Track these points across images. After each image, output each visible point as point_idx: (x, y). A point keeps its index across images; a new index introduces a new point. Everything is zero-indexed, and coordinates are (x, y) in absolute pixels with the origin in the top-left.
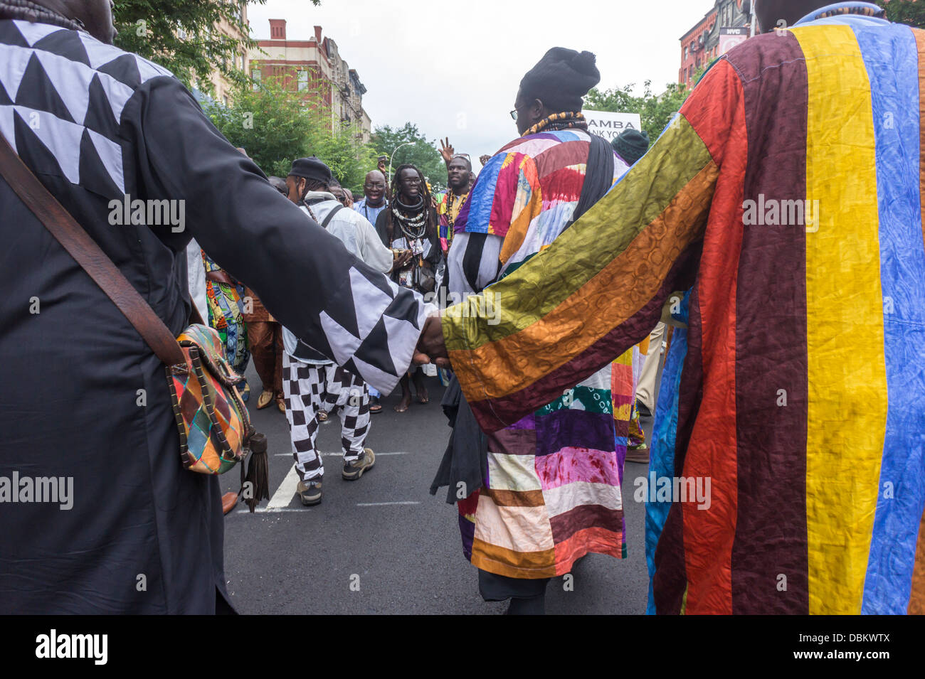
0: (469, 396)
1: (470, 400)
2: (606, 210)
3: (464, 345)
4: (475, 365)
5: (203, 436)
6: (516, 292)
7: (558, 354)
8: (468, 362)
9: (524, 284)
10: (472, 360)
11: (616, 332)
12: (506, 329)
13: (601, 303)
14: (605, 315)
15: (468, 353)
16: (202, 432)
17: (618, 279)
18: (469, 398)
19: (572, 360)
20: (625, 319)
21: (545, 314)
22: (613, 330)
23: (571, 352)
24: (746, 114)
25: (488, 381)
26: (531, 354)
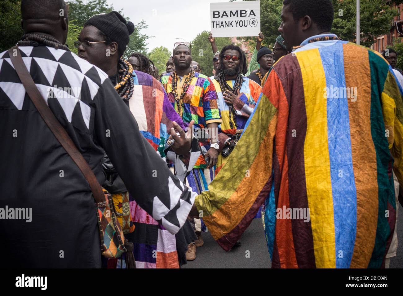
0: (216, 237)
1: (217, 239)
2: (247, 138)
3: (207, 213)
4: (214, 221)
5: (109, 238)
6: (222, 183)
7: (246, 204)
8: (211, 221)
9: (224, 178)
10: (212, 219)
11: (266, 187)
12: (222, 201)
13: (256, 177)
14: (259, 181)
15: (210, 217)
16: (109, 236)
17: (259, 165)
18: (216, 238)
19: (253, 205)
20: (267, 180)
21: (236, 188)
22: (264, 186)
23: (251, 201)
24: (285, 92)
25: (222, 227)
26: (236, 209)
